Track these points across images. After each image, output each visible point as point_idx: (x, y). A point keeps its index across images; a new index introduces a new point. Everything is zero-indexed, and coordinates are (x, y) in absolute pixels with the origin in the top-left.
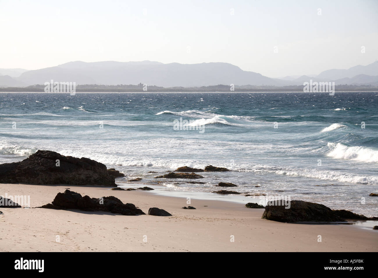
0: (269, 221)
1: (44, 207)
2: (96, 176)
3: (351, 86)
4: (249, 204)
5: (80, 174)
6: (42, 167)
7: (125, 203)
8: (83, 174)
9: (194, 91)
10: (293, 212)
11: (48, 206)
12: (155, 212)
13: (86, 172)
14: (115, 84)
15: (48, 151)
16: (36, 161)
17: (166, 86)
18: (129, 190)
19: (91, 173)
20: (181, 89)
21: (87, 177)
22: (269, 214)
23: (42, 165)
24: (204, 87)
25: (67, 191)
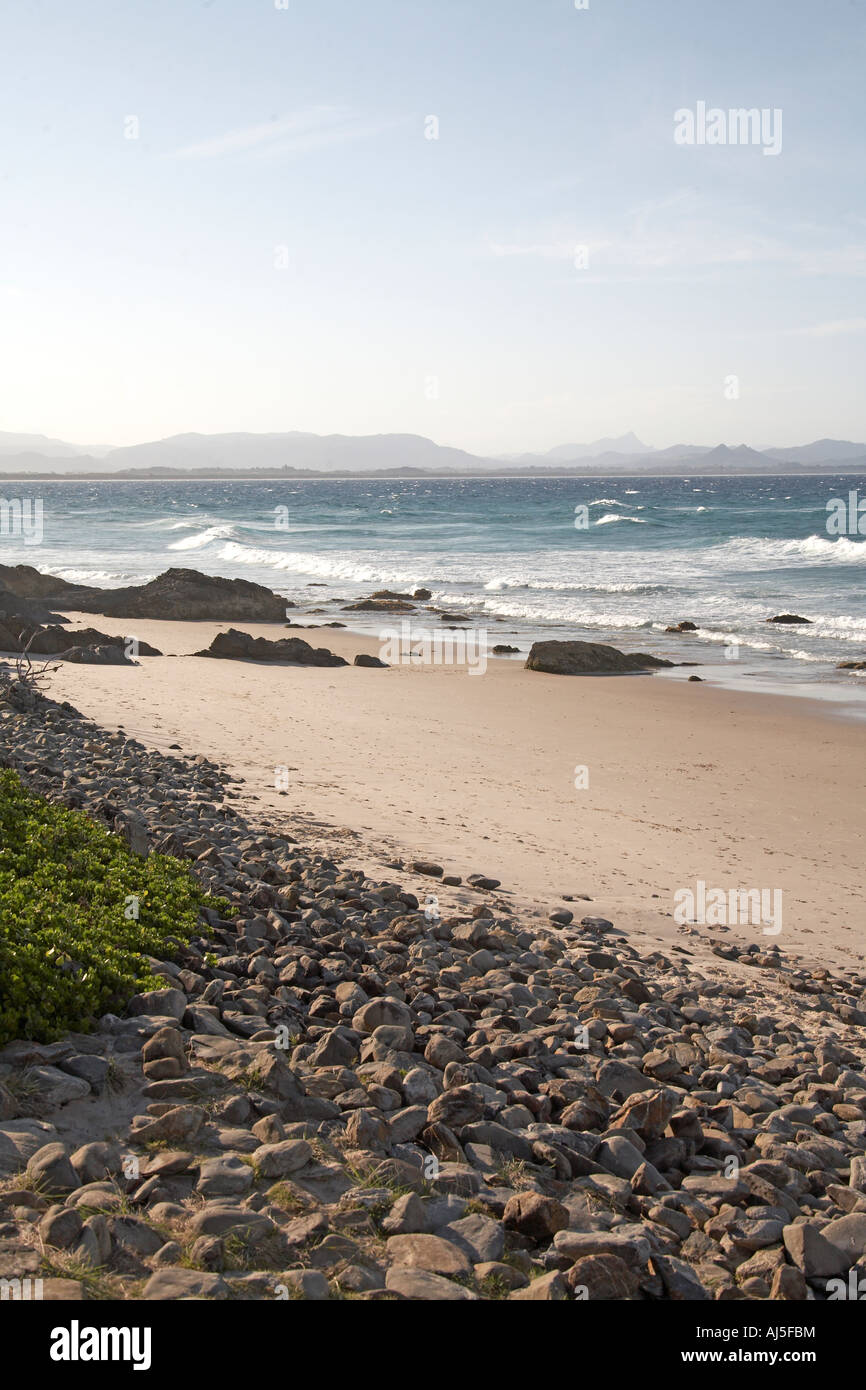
0: (537, 672)
1: (197, 654)
2: (258, 607)
3: (595, 468)
4: (498, 646)
5: (235, 604)
6: (178, 593)
7: (315, 648)
8: (240, 603)
9: (367, 476)
10: (572, 659)
11: (203, 654)
12: (365, 661)
13: (243, 601)
14: (239, 467)
15: (184, 569)
16: (168, 585)
17: (324, 469)
18: (310, 627)
19: (250, 602)
20: (347, 474)
21: (245, 609)
22: (535, 663)
23: (178, 591)
24: (380, 471)
25: (232, 631)
